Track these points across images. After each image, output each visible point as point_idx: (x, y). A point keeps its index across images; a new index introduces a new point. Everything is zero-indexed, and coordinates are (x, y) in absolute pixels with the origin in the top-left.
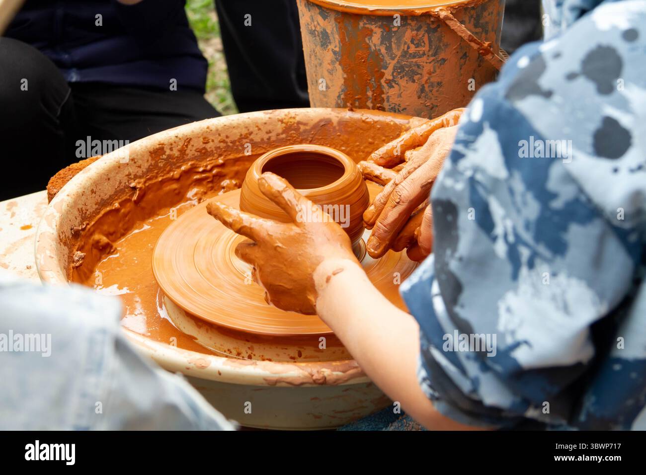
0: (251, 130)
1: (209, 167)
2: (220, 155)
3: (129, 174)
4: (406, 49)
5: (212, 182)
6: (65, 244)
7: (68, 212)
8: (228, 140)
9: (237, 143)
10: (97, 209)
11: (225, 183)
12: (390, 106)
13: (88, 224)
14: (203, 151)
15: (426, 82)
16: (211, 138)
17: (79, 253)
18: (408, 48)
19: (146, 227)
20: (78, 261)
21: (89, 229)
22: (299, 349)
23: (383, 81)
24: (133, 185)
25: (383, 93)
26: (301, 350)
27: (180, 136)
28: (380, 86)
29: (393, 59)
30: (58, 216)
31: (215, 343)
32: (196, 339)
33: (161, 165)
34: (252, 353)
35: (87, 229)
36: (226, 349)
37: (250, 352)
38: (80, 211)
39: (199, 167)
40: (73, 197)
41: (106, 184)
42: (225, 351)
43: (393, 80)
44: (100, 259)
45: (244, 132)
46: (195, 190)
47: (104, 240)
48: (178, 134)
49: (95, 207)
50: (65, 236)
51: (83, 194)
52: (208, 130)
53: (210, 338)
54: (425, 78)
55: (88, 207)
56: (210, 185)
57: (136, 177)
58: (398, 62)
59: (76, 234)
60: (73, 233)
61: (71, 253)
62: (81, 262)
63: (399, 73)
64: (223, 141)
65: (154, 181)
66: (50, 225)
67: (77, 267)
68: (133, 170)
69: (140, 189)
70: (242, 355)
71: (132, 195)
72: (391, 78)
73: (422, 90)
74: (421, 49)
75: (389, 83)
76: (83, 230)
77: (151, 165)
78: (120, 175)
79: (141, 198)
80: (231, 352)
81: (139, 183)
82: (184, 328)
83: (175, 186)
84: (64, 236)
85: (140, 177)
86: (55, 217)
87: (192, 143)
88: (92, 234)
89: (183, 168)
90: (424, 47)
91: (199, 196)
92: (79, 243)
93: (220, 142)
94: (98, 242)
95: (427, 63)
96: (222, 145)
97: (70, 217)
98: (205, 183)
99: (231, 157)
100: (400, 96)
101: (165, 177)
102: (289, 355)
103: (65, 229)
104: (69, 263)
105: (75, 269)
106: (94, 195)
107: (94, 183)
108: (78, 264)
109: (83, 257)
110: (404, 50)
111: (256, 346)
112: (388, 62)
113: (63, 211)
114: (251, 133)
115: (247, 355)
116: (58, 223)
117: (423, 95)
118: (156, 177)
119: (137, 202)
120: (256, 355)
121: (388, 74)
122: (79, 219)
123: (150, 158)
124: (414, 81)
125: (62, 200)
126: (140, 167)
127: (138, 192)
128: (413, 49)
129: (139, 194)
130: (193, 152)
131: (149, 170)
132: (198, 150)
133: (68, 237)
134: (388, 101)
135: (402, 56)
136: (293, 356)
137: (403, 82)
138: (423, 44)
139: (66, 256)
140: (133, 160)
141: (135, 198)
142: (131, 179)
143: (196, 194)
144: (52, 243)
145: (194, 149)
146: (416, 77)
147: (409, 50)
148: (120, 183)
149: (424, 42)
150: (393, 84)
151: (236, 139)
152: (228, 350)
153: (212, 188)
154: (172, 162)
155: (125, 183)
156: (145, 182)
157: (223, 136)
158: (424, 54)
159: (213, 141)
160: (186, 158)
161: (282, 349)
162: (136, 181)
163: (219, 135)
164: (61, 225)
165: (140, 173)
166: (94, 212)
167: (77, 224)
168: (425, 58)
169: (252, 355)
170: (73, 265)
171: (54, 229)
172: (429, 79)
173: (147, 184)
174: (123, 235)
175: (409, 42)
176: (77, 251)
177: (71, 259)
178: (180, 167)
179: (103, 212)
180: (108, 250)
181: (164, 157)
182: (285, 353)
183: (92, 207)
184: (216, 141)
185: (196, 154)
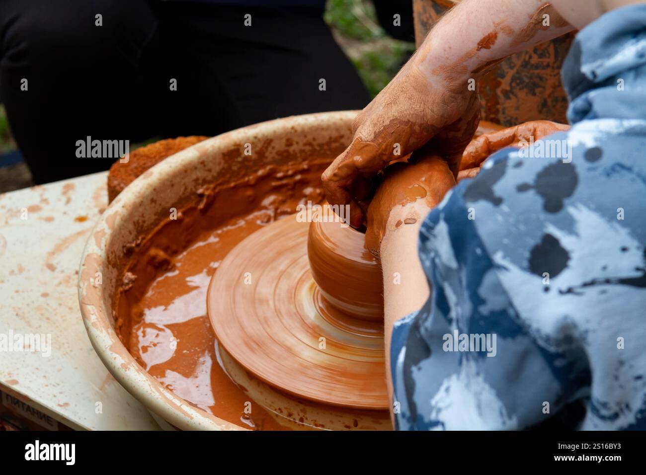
0: (342, 132)
1: (290, 172)
2: (304, 160)
3: (197, 180)
4: (527, 58)
5: (293, 189)
6: (114, 266)
7: (121, 227)
8: (315, 143)
9: (325, 147)
10: (155, 220)
11: (308, 191)
12: (505, 118)
13: (143, 239)
14: (285, 154)
15: (549, 96)
16: (295, 139)
17: (130, 275)
18: (530, 57)
19: (212, 239)
20: (128, 284)
21: (145, 245)
22: (356, 419)
23: (499, 91)
24: (200, 191)
25: (498, 103)
26: (358, 419)
27: (260, 136)
28: (495, 96)
29: (511, 68)
30: (108, 232)
31: (266, 399)
32: (247, 390)
33: (235, 168)
34: (304, 416)
35: (142, 245)
36: (277, 408)
37: (302, 415)
38: (136, 224)
39: (279, 172)
40: (129, 208)
41: (169, 191)
42: (276, 410)
43: (511, 91)
44: (154, 278)
45: (334, 134)
46: (272, 198)
47: (162, 254)
48: (257, 134)
49: (154, 217)
50: (115, 256)
51: (141, 204)
52: (293, 131)
53: (261, 393)
54: (548, 92)
55: (146, 219)
56: (290, 193)
57: (205, 182)
58: (517, 72)
59: (129, 252)
60: (125, 251)
61: (121, 274)
62: (130, 285)
63: (518, 84)
64: (310, 144)
65: (225, 186)
66: (98, 245)
67: (126, 291)
68: (201, 174)
69: (209, 196)
70: (293, 416)
71: (198, 203)
72: (508, 88)
73: (544, 104)
74: (545, 61)
75: (506, 94)
76: (138, 245)
77: (223, 169)
78: (186, 180)
79: (208, 206)
80: (282, 412)
81: (207, 189)
82: (236, 376)
83: (249, 193)
84: (113, 256)
85: (210, 182)
86: (105, 234)
87: (273, 144)
88: (148, 249)
89: (261, 172)
90: (549, 58)
91: (276, 205)
92: (131, 262)
93: (305, 145)
94: (154, 258)
95: (551, 75)
96: (308, 148)
97: (123, 232)
98: (284, 190)
99: (317, 162)
100: (518, 109)
101: (238, 182)
102: (344, 423)
103: (116, 248)
104: (117, 287)
105: (123, 294)
106: (153, 205)
107: (155, 190)
108: (127, 288)
109: (134, 280)
110: (524, 59)
111: (308, 409)
112: (506, 71)
113: (116, 226)
114: (342, 137)
115: (299, 417)
116: (108, 242)
117: (545, 109)
118: (228, 182)
119: (204, 211)
120: (309, 419)
121: (505, 84)
122: (134, 233)
123: (223, 161)
124: (534, 94)
125: (116, 213)
126: (210, 170)
127: (205, 200)
128: (535, 60)
129: (207, 202)
130: (274, 155)
131: (221, 174)
132: (280, 153)
133: (119, 256)
134: (504, 113)
135: (522, 66)
136: (348, 425)
137: (522, 94)
138: (547, 55)
139: (114, 280)
140: (203, 163)
141: (201, 206)
142: (198, 184)
143: (272, 203)
144: (98, 269)
145: (275, 151)
146: (538, 90)
147: (531, 60)
148: (186, 189)
149: (548, 53)
150: (511, 96)
151: (324, 142)
152: (280, 409)
153: (292, 196)
154: (249, 165)
155: (191, 189)
156: (215, 188)
157: (310, 138)
158: (548, 66)
159: (297, 143)
160: (265, 161)
161: (337, 416)
162: (205, 187)
163: (305, 137)
164: (112, 244)
165: (209, 178)
166: (152, 224)
167: (131, 238)
168: (549, 71)
169: (305, 419)
170: (121, 289)
171: (102, 250)
172: (553, 92)
173: (217, 190)
174: (185, 247)
175: (531, 52)
176: (128, 271)
177: (119, 282)
178: (256, 171)
179: (162, 223)
180: (164, 267)
181: (240, 159)
182: (340, 421)
183: (150, 218)
184: (301, 144)
185: (277, 157)
